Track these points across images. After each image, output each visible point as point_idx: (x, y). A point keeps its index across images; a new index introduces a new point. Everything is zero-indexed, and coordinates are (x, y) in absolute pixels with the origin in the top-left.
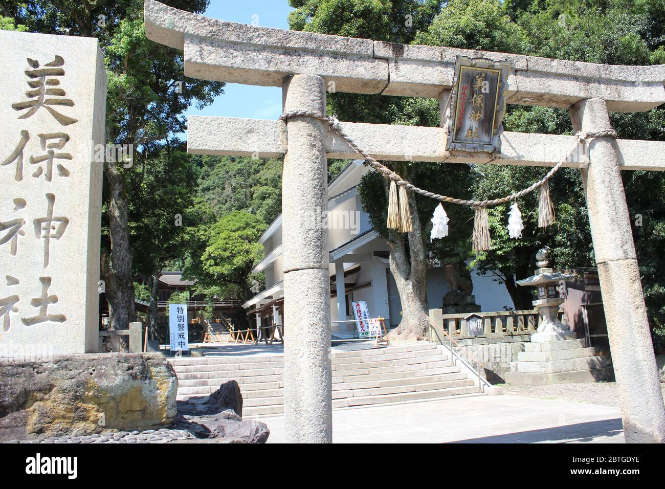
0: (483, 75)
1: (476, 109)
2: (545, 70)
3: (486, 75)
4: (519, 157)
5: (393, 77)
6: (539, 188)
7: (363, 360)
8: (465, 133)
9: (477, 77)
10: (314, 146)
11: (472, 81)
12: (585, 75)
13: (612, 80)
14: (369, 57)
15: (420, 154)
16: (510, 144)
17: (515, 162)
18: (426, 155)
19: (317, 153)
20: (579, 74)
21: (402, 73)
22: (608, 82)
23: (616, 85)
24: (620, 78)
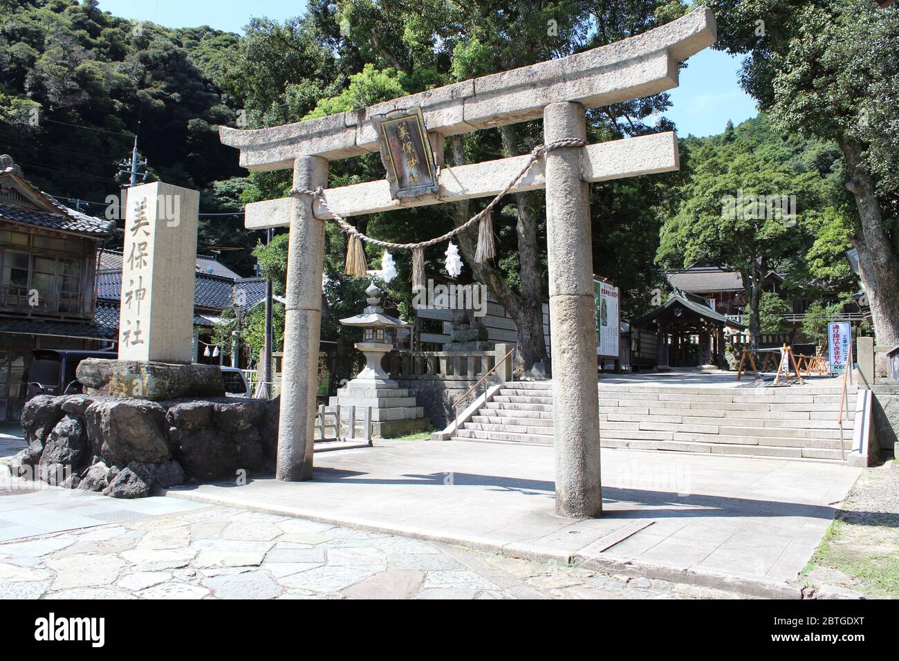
0: (404, 124)
1: (409, 156)
2: (493, 89)
3: (406, 122)
4: (464, 191)
5: (359, 142)
6: (478, 222)
7: (735, 400)
8: (408, 180)
9: (399, 127)
10: (300, 215)
11: (397, 132)
12: (542, 78)
13: (581, 72)
14: (343, 128)
15: (377, 206)
16: (457, 180)
17: (461, 197)
18: (381, 206)
19: (302, 220)
20: (535, 79)
21: (365, 135)
22: (577, 76)
23: (590, 75)
24: (594, 66)
